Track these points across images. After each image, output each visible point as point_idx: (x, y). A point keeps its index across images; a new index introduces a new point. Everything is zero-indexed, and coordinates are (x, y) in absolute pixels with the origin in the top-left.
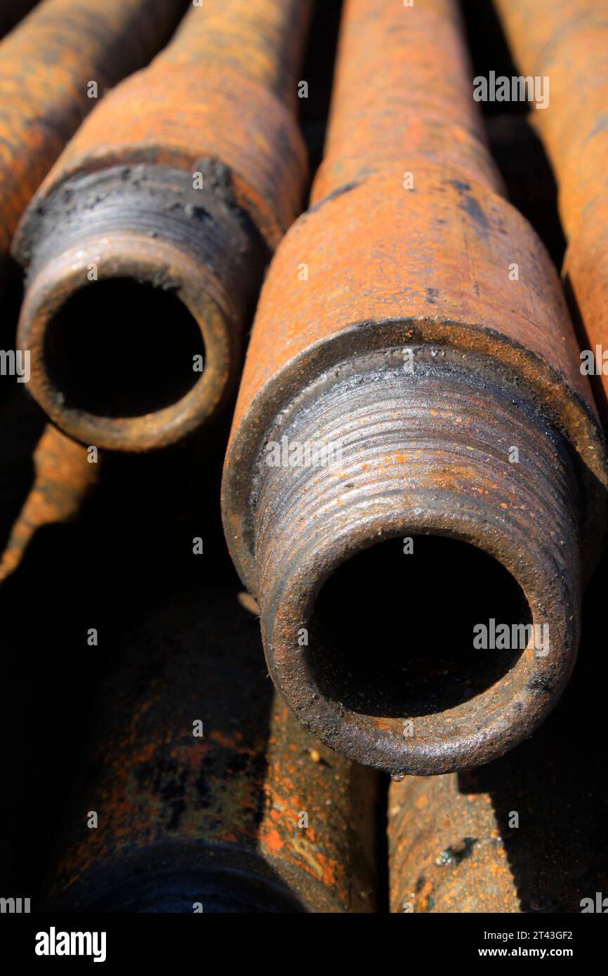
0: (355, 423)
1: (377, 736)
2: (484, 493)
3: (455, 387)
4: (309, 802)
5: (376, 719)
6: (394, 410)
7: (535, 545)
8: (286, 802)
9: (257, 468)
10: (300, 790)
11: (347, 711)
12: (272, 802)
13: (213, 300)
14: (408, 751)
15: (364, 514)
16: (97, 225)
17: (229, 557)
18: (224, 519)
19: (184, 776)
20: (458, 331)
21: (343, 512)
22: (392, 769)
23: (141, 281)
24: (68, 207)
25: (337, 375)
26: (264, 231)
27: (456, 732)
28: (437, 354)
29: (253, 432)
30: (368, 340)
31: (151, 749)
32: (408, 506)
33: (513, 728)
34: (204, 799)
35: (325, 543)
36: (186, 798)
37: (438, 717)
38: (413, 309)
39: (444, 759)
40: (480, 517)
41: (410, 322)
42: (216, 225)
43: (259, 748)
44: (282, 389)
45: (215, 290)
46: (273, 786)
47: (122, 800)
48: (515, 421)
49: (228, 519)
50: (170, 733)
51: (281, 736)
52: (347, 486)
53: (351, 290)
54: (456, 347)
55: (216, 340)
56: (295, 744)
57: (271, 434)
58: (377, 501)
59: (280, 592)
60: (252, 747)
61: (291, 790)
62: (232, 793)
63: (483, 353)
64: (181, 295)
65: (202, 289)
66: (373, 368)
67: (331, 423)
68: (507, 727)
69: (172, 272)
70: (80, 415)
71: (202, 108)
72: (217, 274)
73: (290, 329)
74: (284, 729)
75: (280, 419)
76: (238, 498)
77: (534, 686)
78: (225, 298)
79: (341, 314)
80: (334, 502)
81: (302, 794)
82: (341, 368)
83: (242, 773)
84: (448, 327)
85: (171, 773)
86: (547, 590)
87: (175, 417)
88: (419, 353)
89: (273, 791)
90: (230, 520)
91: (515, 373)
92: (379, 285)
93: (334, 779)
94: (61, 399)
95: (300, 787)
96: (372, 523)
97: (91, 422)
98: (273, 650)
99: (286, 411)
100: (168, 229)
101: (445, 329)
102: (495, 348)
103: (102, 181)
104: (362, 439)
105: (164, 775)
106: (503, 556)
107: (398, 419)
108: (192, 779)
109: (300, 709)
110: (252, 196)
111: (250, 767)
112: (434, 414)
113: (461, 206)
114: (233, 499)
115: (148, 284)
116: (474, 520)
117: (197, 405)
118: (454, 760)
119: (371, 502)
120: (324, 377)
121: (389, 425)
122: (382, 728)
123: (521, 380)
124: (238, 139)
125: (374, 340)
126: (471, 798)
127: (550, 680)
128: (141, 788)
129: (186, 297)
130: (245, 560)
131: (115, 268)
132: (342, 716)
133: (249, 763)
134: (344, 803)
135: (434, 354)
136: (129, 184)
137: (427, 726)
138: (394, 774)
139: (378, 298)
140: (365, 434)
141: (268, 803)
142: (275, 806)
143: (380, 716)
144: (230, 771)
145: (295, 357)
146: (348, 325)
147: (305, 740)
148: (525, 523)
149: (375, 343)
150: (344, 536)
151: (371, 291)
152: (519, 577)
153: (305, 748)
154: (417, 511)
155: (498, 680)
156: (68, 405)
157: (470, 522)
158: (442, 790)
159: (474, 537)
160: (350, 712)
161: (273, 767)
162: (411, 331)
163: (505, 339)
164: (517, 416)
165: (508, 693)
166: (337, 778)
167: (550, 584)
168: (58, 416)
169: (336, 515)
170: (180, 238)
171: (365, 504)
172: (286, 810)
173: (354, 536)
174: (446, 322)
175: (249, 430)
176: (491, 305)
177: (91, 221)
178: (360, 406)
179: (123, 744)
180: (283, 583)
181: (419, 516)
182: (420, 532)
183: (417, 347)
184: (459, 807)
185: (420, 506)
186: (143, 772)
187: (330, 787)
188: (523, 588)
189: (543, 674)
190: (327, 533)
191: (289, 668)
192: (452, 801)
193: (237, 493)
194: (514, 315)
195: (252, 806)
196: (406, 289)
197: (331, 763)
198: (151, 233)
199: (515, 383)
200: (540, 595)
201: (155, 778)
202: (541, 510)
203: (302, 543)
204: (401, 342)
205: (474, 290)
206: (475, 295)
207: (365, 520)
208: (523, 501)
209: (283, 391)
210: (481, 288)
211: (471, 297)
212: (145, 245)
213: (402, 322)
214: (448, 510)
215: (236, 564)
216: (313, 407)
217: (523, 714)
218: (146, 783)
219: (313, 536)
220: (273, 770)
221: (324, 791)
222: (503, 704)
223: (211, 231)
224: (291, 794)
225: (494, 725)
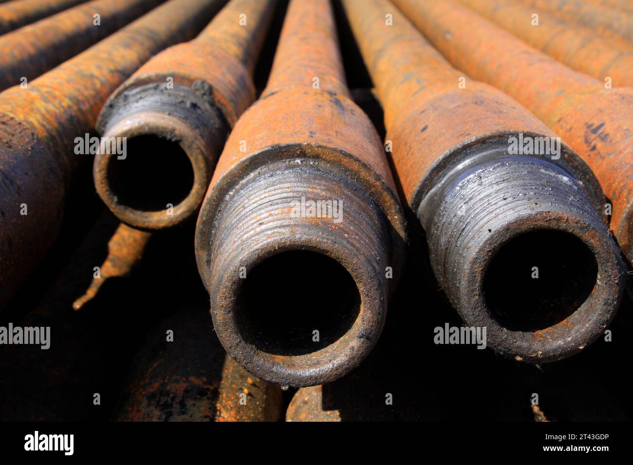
0: (267, 195)
1: (274, 364)
2: (335, 228)
3: (322, 178)
4: (241, 414)
5: (274, 356)
6: (289, 188)
7: (363, 257)
8: (228, 413)
9: (215, 224)
10: (236, 407)
11: (257, 350)
12: (220, 413)
13: (199, 148)
14: (291, 373)
15: (269, 237)
16: (138, 109)
17: (199, 274)
18: (196, 252)
19: (173, 399)
20: (324, 151)
21: (257, 237)
22: (281, 383)
23: (160, 137)
24: (125, 103)
25: (259, 173)
26: (229, 119)
27: (318, 363)
28: (314, 163)
29: (213, 205)
30: (276, 155)
31: (157, 385)
32: (293, 233)
33: (349, 361)
34: (183, 410)
35: (246, 253)
36: (173, 410)
37: (309, 356)
38: (302, 139)
39: (311, 377)
40: (332, 240)
41: (299, 145)
42: (203, 113)
43: (215, 386)
44: (229, 181)
45: (200, 143)
46: (221, 405)
47: (138, 411)
48: (355, 198)
49: (198, 252)
50: (167, 377)
51: (228, 380)
52: (259, 224)
53: (269, 133)
54: (324, 160)
55: (200, 169)
56: (235, 384)
57: (223, 206)
58: (276, 231)
59: (221, 281)
60: (212, 385)
61: (231, 407)
62: (199, 408)
63: (337, 163)
64: (182, 144)
65: (192, 142)
66: (279, 169)
67: (254, 196)
68: (346, 360)
69: (177, 132)
70: (126, 209)
71: (201, 60)
72: (202, 136)
73: (236, 152)
74: (229, 377)
75: (227, 198)
76: (204, 241)
77: (360, 337)
78: (204, 146)
79: (263, 143)
80: (253, 232)
81: (237, 410)
82: (261, 169)
83: (205, 398)
84: (320, 149)
85: (166, 397)
86: (369, 282)
87: (177, 210)
88: (304, 162)
89: (221, 407)
90: (200, 253)
91: (355, 174)
92: (284, 130)
93: (256, 403)
94: (116, 199)
95: (236, 406)
96: (273, 242)
97: (132, 212)
98: (216, 314)
99: (231, 193)
100: (177, 112)
101: (318, 150)
102: (345, 161)
103: (144, 91)
104: (270, 201)
105: (162, 398)
106: (345, 263)
107: (290, 192)
108: (177, 400)
109: (231, 348)
110: (222, 101)
111: (209, 394)
112: (310, 190)
113: (331, 101)
114: (201, 241)
115: (164, 138)
116: (329, 242)
117: (189, 204)
118: (316, 378)
119: (272, 231)
120: (252, 175)
121: (285, 195)
122: (276, 360)
123: (358, 179)
124: (217, 74)
125: (279, 155)
126: (329, 412)
127: (370, 333)
128: (149, 405)
129: (184, 146)
130: (207, 276)
131: (147, 129)
132: (255, 352)
133: (209, 393)
134: (260, 416)
135: (312, 163)
136: (158, 91)
137: (302, 360)
138: (283, 386)
139: (283, 135)
140: (271, 199)
141: (218, 413)
142: (222, 415)
143: (276, 354)
144: (198, 397)
145: (236, 164)
146: (266, 147)
147: (241, 383)
148: (358, 245)
149: (280, 157)
150: (258, 249)
151: (279, 132)
152: (353, 275)
153: (240, 387)
154: (298, 236)
155: (342, 336)
156: (120, 202)
157: (327, 243)
158: (313, 409)
159: (329, 251)
160: (259, 351)
161: (222, 395)
162: (300, 150)
163: (350, 156)
164: (356, 195)
165: (347, 342)
166: (258, 403)
167: (371, 279)
168: (114, 208)
169: (253, 238)
170: (183, 116)
171: (269, 232)
172: (228, 418)
173: (262, 250)
174: (319, 146)
175: (210, 204)
176: (344, 141)
177: (136, 108)
178: (270, 187)
179: (142, 383)
180: (222, 277)
181: (299, 238)
182: (299, 248)
183: (303, 159)
184: (322, 417)
185: (299, 234)
186: (151, 397)
187: (254, 408)
188: (355, 281)
189: (366, 330)
190: (248, 248)
191: (225, 324)
192: (319, 414)
193: (204, 238)
194: (356, 147)
195: (209, 415)
196: (298, 131)
197: (255, 396)
198: (167, 113)
199: (355, 180)
200: (365, 285)
201: (157, 399)
202: (367, 241)
203: (234, 254)
204: (294, 156)
205: (335, 134)
206: (335, 136)
207: (269, 240)
208: (357, 235)
209: (229, 182)
210: (338, 134)
211: (333, 136)
212: (163, 118)
213: (295, 145)
214: (315, 236)
215: (202, 278)
216: (245, 189)
217: (355, 353)
218: (152, 402)
219: (240, 249)
220: (222, 397)
221: (250, 409)
222: (344, 348)
223: (199, 115)
224: (231, 410)
225: (339, 359)
